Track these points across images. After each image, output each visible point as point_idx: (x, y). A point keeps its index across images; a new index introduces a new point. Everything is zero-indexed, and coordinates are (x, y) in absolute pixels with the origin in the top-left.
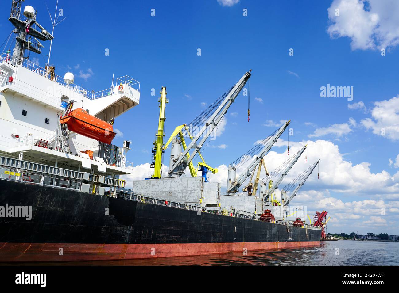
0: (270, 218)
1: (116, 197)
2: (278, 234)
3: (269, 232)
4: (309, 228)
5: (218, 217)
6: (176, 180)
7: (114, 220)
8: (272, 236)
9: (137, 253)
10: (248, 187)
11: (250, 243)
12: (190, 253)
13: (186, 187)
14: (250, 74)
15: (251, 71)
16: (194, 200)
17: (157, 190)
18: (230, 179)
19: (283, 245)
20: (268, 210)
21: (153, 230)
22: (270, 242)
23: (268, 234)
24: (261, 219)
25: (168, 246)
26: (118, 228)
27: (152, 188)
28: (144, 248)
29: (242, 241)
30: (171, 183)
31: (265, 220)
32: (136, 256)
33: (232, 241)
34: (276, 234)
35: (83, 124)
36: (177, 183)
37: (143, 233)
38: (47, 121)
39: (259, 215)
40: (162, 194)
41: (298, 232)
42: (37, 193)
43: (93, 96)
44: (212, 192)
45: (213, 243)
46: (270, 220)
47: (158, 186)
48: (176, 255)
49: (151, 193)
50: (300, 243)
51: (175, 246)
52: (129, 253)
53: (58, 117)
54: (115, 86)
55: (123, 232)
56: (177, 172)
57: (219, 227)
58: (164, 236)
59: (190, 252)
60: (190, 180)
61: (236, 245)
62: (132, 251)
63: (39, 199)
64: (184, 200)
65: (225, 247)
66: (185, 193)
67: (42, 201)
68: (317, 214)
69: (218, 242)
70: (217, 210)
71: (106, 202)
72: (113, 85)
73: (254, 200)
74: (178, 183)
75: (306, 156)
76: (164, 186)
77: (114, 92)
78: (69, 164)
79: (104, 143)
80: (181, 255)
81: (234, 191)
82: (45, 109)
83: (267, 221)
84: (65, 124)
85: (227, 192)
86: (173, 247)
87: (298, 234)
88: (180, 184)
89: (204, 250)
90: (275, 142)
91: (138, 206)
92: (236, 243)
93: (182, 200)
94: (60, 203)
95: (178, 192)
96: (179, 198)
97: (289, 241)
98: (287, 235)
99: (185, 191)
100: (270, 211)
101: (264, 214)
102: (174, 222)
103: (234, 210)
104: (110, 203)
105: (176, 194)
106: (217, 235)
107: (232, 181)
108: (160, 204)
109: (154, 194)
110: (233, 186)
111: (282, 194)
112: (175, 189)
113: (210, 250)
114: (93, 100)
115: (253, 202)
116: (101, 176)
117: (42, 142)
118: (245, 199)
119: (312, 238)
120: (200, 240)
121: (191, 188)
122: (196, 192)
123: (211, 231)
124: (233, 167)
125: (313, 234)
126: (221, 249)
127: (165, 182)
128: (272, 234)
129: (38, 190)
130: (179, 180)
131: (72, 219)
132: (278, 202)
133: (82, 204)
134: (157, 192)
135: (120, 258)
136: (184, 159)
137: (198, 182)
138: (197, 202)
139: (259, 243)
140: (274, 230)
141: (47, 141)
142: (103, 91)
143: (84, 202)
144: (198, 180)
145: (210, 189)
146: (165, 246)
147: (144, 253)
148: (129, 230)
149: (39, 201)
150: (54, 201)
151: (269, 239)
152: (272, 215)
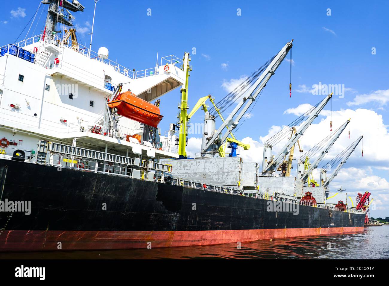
0: (311, 201)
1: (164, 183)
2: (320, 219)
3: (311, 217)
4: (351, 212)
5: (260, 202)
6: (211, 160)
7: (163, 206)
8: (314, 221)
9: (182, 240)
10: (282, 165)
11: (292, 229)
12: (233, 241)
13: (222, 168)
14: (292, 45)
15: (293, 40)
16: (231, 182)
17: (189, 172)
18: (266, 158)
19: (325, 231)
20: (308, 192)
21: (198, 216)
22: (311, 229)
23: (310, 219)
24: (303, 203)
25: (212, 233)
26: (166, 215)
27: (183, 169)
28: (189, 235)
29: (283, 227)
30: (206, 164)
31: (307, 204)
32: (181, 244)
33: (274, 227)
34: (318, 219)
35: (133, 108)
36: (212, 163)
37: (189, 219)
38: (92, 103)
39: (299, 198)
40: (194, 176)
41: (341, 217)
42: (93, 180)
43: (134, 75)
44: (250, 173)
45: (255, 230)
46: (312, 204)
47: (190, 167)
48: (220, 242)
49: (182, 174)
50: (342, 229)
51: (219, 233)
52: (175, 241)
53: (106, 100)
54: (160, 65)
55: (170, 218)
56: (211, 152)
57: (260, 212)
58: (208, 223)
59: (233, 239)
60: (226, 161)
61: (278, 231)
62: (179, 238)
63: (95, 187)
64: (220, 183)
65: (267, 233)
66: (221, 176)
67: (97, 189)
68: (358, 195)
69: (260, 228)
70: (255, 194)
71: (155, 187)
72: (157, 65)
73: (293, 182)
74: (214, 163)
75: (349, 131)
76: (197, 167)
77: (158, 72)
78: (116, 149)
79: (149, 126)
80: (224, 242)
81: (270, 171)
82: (90, 91)
83: (309, 205)
84: (115, 108)
85: (262, 173)
86: (217, 234)
87: (341, 219)
88: (215, 165)
89: (246, 237)
90: (316, 117)
91: (184, 191)
92: (278, 229)
93: (218, 183)
94: (113, 190)
95: (213, 173)
96: (215, 180)
97: (331, 227)
98: (330, 220)
99: (221, 172)
100: (311, 193)
101: (305, 197)
102: (218, 207)
103: (276, 194)
104: (159, 189)
105: (211, 176)
106: (259, 221)
107: (268, 160)
108: (198, 188)
109: (186, 176)
110: (269, 166)
111: (321, 174)
112: (210, 171)
113: (252, 238)
114: (134, 79)
115: (292, 183)
116: (150, 161)
117: (96, 128)
118: (283, 180)
119: (355, 224)
120: (243, 227)
121: (228, 169)
122: (234, 174)
123: (254, 216)
124: (269, 144)
125: (356, 218)
126: (263, 236)
127: (198, 162)
128: (314, 219)
129: (94, 177)
130: (215, 161)
131: (124, 206)
132: (315, 182)
133: (133, 191)
134: (189, 174)
135: (166, 246)
136: (218, 137)
137: (236, 163)
138: (235, 185)
139: (301, 229)
140: (316, 215)
141: (101, 127)
142: (146, 70)
143: (136, 188)
144: (236, 160)
145: (248, 170)
146: (210, 233)
147: (189, 241)
148: (175, 217)
149: (94, 188)
150: (108, 188)
151: (311, 225)
152: (313, 198)
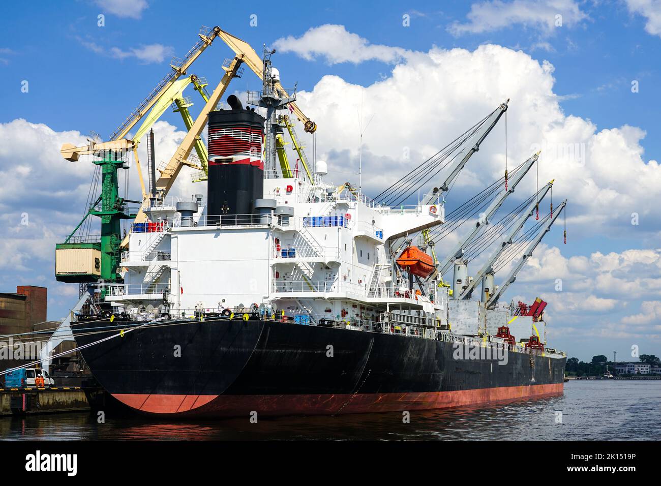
1: (438, 340)
2: (522, 371)
3: (515, 369)
8: (518, 375)
9: (442, 402)
19: (526, 391)
20: (503, 327)
22: (515, 387)
23: (514, 372)
29: (496, 386)
38: (368, 256)
41: (541, 366)
50: (542, 388)
52: (438, 403)
61: (492, 391)
65: (486, 394)
71: (435, 345)
77: (420, 212)
82: (367, 244)
87: (541, 370)
92: (492, 388)
97: (532, 384)
98: (531, 372)
119: (555, 377)
125: (557, 367)
126: (483, 397)
128: (517, 372)
131: (420, 367)
139: (508, 387)
140: (519, 365)
143: (427, 348)
148: (442, 376)
151: (515, 382)
152: (511, 336)
